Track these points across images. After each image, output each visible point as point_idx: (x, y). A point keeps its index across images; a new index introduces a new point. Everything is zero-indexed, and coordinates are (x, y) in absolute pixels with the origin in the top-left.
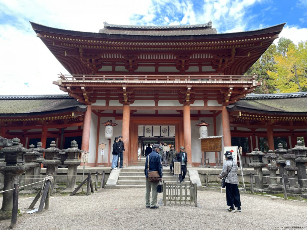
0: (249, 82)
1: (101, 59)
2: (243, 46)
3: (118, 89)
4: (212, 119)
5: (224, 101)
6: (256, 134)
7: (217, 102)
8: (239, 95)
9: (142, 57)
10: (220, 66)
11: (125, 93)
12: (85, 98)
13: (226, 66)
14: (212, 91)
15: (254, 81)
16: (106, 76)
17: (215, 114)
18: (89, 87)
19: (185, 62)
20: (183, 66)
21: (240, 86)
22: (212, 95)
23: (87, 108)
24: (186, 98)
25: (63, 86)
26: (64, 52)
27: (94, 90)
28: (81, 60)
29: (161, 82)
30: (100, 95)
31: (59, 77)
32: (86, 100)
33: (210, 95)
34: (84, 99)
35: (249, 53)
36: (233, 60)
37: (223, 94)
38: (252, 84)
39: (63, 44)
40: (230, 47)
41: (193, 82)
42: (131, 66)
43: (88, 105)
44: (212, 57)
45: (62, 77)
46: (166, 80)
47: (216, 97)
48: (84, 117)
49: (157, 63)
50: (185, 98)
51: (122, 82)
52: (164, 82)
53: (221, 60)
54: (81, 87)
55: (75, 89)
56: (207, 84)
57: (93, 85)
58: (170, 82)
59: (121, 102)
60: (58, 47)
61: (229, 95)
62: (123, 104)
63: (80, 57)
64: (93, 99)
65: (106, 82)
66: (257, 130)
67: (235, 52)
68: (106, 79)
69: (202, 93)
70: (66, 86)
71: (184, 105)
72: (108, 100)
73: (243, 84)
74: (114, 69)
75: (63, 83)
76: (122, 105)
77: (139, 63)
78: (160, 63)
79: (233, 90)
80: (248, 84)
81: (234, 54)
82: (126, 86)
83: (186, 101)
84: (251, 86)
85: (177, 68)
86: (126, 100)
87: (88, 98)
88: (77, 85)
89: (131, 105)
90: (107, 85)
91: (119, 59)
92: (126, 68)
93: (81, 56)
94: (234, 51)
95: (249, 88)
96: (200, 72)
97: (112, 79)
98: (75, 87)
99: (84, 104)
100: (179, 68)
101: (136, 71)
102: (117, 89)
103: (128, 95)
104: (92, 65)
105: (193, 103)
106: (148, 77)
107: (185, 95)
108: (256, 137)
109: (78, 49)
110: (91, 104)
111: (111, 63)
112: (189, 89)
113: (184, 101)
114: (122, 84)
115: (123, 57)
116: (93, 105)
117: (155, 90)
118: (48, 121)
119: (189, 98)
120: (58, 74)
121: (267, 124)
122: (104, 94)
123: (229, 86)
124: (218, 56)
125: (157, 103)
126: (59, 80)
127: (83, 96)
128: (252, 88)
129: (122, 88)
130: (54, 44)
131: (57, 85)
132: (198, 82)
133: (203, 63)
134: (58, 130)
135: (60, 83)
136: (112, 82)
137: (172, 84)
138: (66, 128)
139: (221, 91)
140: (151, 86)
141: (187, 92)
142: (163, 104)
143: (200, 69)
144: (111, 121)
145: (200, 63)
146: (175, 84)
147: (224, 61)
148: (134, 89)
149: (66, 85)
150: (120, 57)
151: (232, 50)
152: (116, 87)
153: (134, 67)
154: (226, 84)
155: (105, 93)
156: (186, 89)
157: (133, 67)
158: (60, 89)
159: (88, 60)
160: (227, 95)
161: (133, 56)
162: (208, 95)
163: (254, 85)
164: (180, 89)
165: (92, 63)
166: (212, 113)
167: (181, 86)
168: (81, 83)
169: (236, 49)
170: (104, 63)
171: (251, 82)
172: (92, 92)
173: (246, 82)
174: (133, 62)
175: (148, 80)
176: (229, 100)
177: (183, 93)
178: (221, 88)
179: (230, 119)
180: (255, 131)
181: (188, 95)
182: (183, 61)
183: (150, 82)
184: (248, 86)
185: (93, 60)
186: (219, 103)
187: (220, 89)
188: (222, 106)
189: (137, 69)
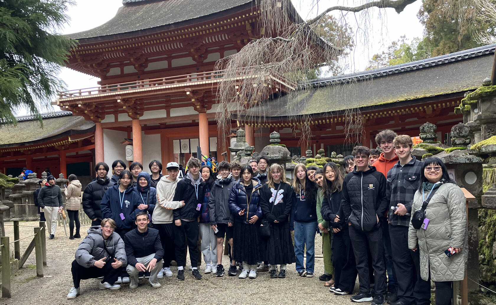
1: (104, 61)
7: (239, 103)
9: (147, 50)
11: (124, 106)
12: (88, 115)
18: (87, 103)
19: (198, 50)
20: (196, 56)
23: (95, 127)
24: (196, 104)
25: (62, 105)
27: (95, 106)
30: (108, 108)
32: (92, 118)
34: (90, 117)
42: (136, 66)
43: (96, 123)
44: (230, 38)
46: (162, 84)
49: (169, 56)
51: (114, 93)
53: (239, 42)
54: (78, 105)
61: (241, 96)
62: (132, 118)
64: (101, 115)
71: (199, 113)
72: (116, 113)
73: (249, 79)
74: (122, 71)
75: (61, 102)
77: (149, 59)
78: (173, 55)
81: (249, 32)
82: (119, 98)
86: (130, 114)
87: (92, 115)
88: (74, 103)
89: (140, 118)
94: (248, 27)
101: (146, 70)
104: (97, 70)
105: (209, 108)
109: (75, 55)
110: (99, 122)
111: (118, 63)
112: (188, 93)
114: (114, 96)
116: (103, 121)
118: (64, 145)
122: (112, 108)
123: (235, 84)
124: (235, 35)
125: (168, 113)
127: (85, 113)
131: (56, 105)
132: (196, 83)
133: (225, 46)
135: (58, 103)
136: (105, 95)
142: (176, 113)
143: (222, 56)
145: (221, 47)
146: (171, 89)
147: (243, 42)
148: (134, 99)
149: (65, 104)
151: (246, 27)
153: (143, 65)
155: (113, 105)
156: (184, 94)
157: (140, 65)
159: (89, 66)
161: (134, 52)
165: (95, 68)
167: (179, 90)
168: (77, 100)
169: (252, 24)
170: (110, 65)
174: (139, 59)
181: (193, 100)
182: (192, 50)
185: (94, 65)
189: (147, 67)
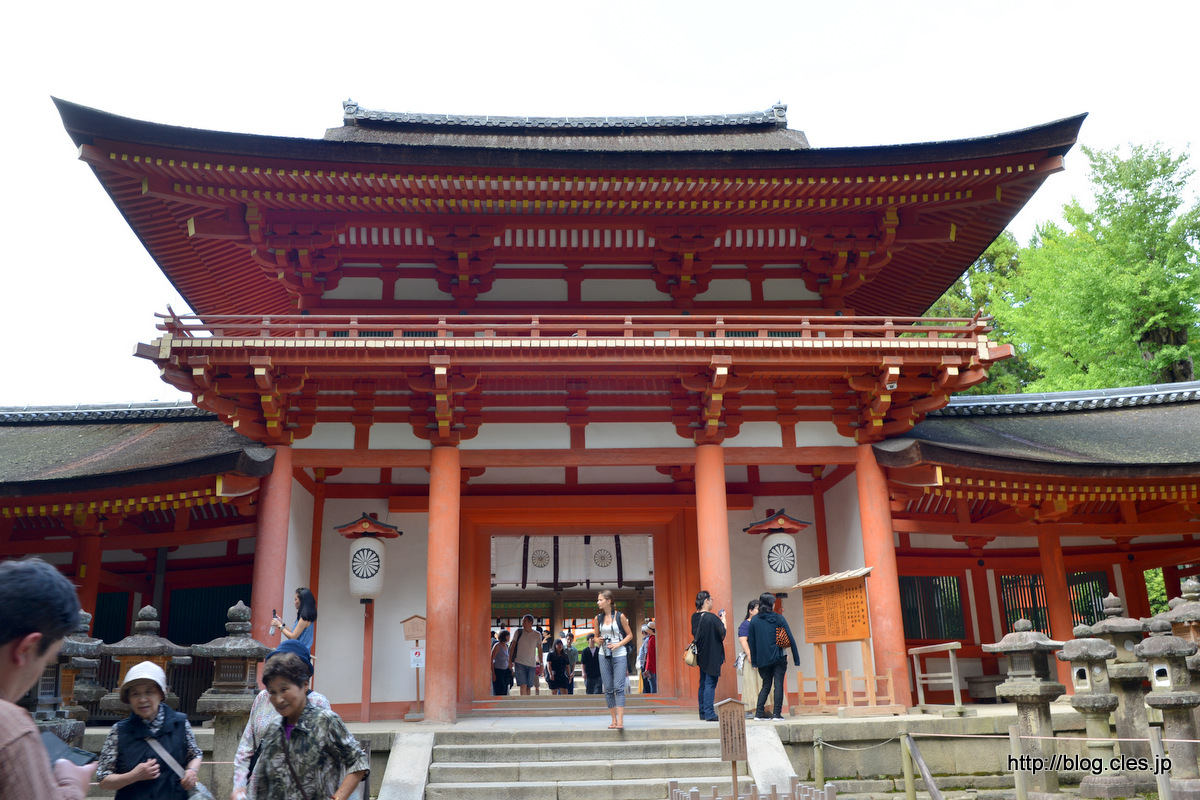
0: (963, 345)
1: (336, 247)
2: (931, 198)
3: (409, 376)
4: (808, 501)
5: (865, 424)
6: (986, 560)
7: (835, 428)
8: (923, 396)
9: (512, 238)
10: (837, 278)
11: (442, 391)
12: (265, 415)
13: (862, 277)
14: (811, 383)
15: (982, 338)
16: (360, 321)
17: (818, 479)
18: (285, 368)
19: (696, 259)
20: (686, 278)
21: (928, 360)
22: (814, 400)
23: (273, 458)
24: (707, 414)
25: (177, 365)
26: (186, 222)
27: (306, 382)
28: (254, 252)
29: (602, 343)
30: (330, 400)
31: (160, 328)
32: (272, 425)
33: (803, 400)
34: (263, 422)
35: (953, 228)
36: (889, 255)
37: (859, 394)
38: (973, 352)
39: (183, 188)
40: (880, 200)
41: (739, 343)
42: (464, 278)
43: (278, 447)
44: (803, 242)
45: (174, 327)
46: (620, 333)
47: (829, 407)
48: (259, 500)
49: (575, 266)
50: (700, 413)
51: (430, 344)
52: (611, 342)
53: (843, 255)
54: (251, 369)
55: (226, 376)
56: (797, 351)
57: (306, 361)
58: (639, 343)
59: (420, 433)
60: (161, 202)
61: (886, 399)
62: (432, 443)
63: (248, 241)
64: (302, 419)
65: (360, 344)
66: (990, 546)
67: (898, 223)
68: (362, 333)
69: (772, 392)
70: (189, 363)
71: (698, 444)
72: (363, 421)
73: (939, 352)
74: (389, 289)
75: (175, 351)
76: (424, 444)
77: (498, 266)
78: (587, 266)
79: (901, 375)
80: (958, 352)
81: (891, 231)
82: (447, 360)
83: (703, 423)
84: (973, 362)
85: (661, 287)
86: (444, 424)
87: (278, 415)
88: (235, 360)
89: (465, 444)
90: (368, 360)
91: (414, 246)
92: (440, 288)
93: (255, 238)
94: (891, 218)
95: (963, 369)
96: (757, 304)
97: (388, 334)
98: (227, 367)
99: (263, 443)
100: (670, 285)
101: (483, 297)
102: (405, 375)
103: (456, 400)
104: (297, 274)
105: (733, 432)
106: (542, 321)
107: (702, 400)
108: (990, 574)
109: (243, 208)
110: (288, 444)
111: (378, 265)
112: (722, 371)
113: (694, 424)
114: (430, 351)
115: (431, 242)
116: (298, 444)
117: (570, 381)
118: (104, 518)
119: (719, 414)
120: (156, 315)
121: (1037, 517)
122: (347, 401)
123: (886, 360)
124: (828, 236)
125: (577, 436)
126: (159, 339)
127: (256, 406)
128: (976, 368)
129: (430, 369)
130: (145, 189)
131: (151, 362)
132: (758, 343)
133: (766, 266)
134: (141, 557)
135: (165, 354)
136: (390, 343)
137: (648, 351)
138: (176, 548)
139: (851, 381)
140: (555, 360)
141: (711, 387)
142: (601, 437)
143: (757, 291)
144: (374, 516)
145: (756, 264)
146: (659, 351)
147: (853, 258)
148: (480, 375)
149: (191, 360)
150: (419, 241)
151: (885, 216)
152: (402, 368)
153: (475, 281)
154: (873, 351)
155: (351, 392)
156: (707, 372)
157: (471, 279)
158: (165, 378)
159: (281, 253)
160: (876, 398)
161: (473, 236)
162: (794, 397)
163: (984, 354)
164: (679, 375)
165: (298, 264)
166: (807, 478)
167: (687, 360)
168: (252, 351)
169: (901, 212)
170: (345, 265)
171: (972, 345)
172: (296, 391)
173: (953, 345)
174: (474, 258)
175: (544, 334)
176: (885, 420)
177: (692, 390)
178: (853, 368)
179: (891, 499)
180: (985, 547)
181: (717, 397)
182: (689, 256)
183: (554, 343)
184: (958, 360)
185: (303, 253)
186: (844, 431)
187: (846, 375)
188: (855, 444)
189: (490, 288)
